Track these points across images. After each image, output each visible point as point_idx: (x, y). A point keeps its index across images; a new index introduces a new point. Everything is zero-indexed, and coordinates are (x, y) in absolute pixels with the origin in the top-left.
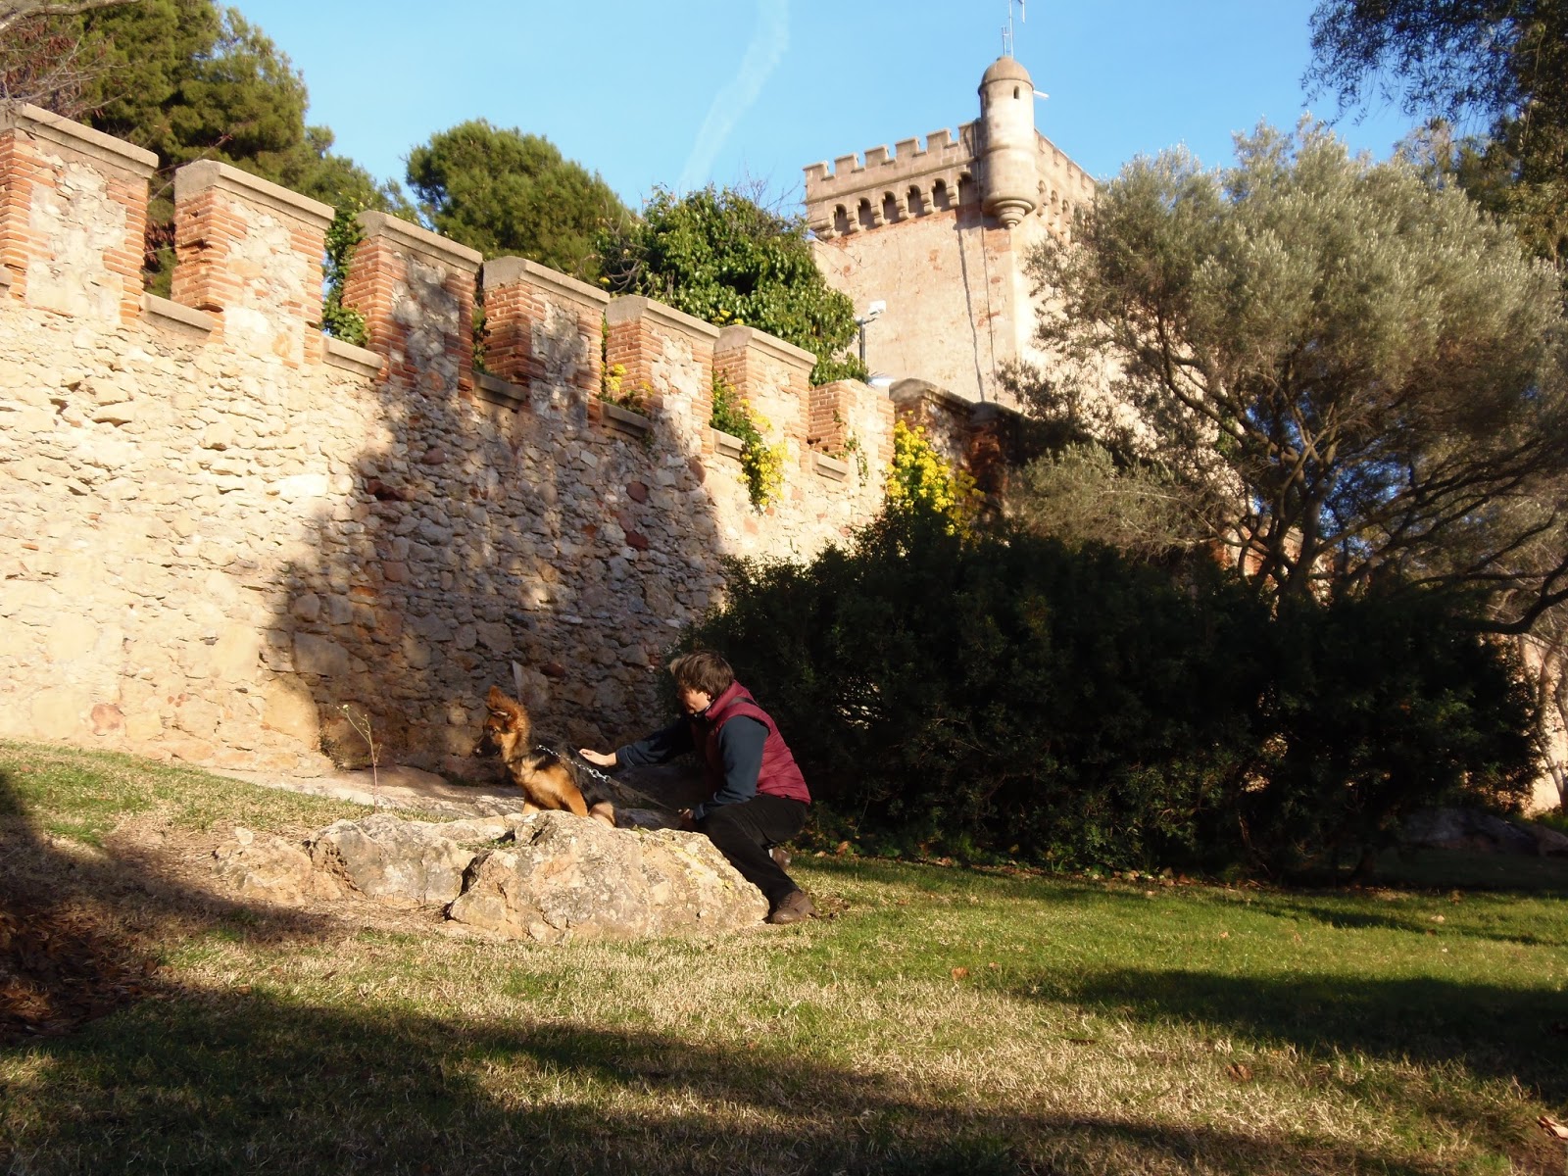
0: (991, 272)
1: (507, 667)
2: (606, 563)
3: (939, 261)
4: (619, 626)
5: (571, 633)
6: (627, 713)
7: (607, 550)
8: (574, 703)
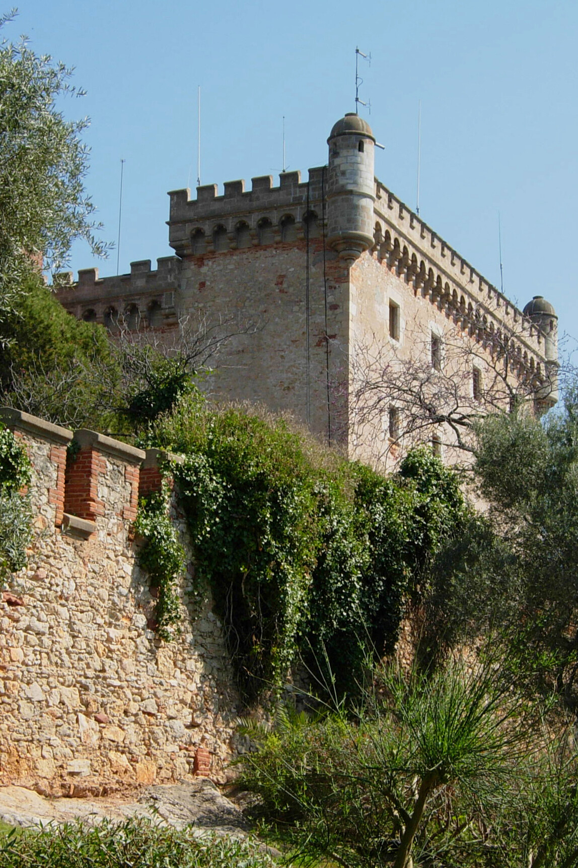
0: (330, 299)
1: (75, 717)
2: (135, 642)
3: (285, 286)
4: (142, 686)
5: (113, 692)
6: (144, 747)
7: (136, 633)
8: (113, 741)
